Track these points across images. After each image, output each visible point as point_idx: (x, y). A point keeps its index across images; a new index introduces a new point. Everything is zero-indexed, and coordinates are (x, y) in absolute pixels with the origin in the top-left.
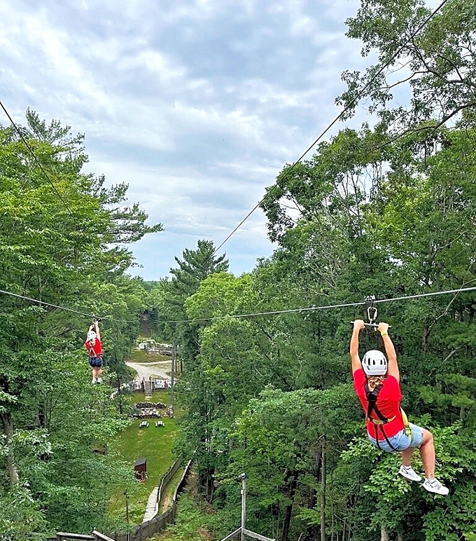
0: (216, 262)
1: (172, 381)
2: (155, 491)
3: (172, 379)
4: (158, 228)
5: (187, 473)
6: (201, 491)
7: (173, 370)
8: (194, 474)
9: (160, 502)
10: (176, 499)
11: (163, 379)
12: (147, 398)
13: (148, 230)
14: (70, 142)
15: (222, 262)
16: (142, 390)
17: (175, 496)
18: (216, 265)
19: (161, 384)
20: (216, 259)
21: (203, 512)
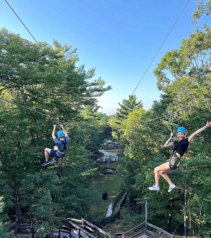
0: (137, 105)
1: (118, 158)
2: (111, 205)
3: (119, 157)
4: (109, 88)
5: (125, 198)
6: (131, 206)
7: (119, 154)
8: (128, 199)
9: (113, 209)
10: (120, 208)
11: (115, 157)
12: (108, 165)
13: (105, 90)
14: (71, 52)
15: (140, 104)
16: (106, 162)
17: (119, 207)
18: (137, 106)
19: (114, 159)
20: (137, 103)
21: (132, 215)
